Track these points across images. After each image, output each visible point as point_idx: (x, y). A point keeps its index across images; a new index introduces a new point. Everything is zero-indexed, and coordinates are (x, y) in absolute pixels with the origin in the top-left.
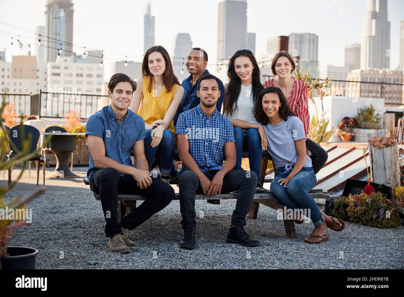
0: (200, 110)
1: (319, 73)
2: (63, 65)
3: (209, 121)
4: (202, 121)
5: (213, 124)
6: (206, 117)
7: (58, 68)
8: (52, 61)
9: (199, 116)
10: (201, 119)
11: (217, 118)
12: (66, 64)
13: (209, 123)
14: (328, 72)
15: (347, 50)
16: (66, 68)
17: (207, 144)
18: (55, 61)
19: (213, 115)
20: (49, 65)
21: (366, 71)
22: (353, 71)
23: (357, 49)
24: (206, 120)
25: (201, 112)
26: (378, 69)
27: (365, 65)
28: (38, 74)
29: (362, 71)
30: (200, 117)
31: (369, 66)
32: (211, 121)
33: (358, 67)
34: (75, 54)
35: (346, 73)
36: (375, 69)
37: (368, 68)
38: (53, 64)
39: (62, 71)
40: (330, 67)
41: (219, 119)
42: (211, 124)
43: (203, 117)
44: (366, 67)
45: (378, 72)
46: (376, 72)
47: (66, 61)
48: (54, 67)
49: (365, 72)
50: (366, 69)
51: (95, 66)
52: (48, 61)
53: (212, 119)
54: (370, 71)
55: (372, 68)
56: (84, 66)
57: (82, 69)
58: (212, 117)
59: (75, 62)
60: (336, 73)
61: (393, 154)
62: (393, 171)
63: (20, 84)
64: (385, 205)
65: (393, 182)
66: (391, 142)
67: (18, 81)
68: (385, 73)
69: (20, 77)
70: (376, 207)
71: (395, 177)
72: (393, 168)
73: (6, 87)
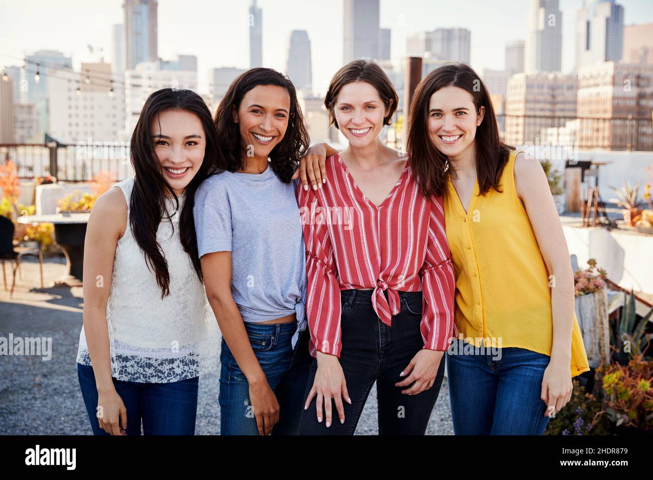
7: (140, 77)
12: (149, 72)
15: (508, 49)
16: (149, 77)
18: (135, 69)
20: (128, 74)
21: (532, 76)
22: (515, 76)
23: (520, 48)
26: (547, 73)
27: (531, 68)
28: (114, 85)
29: (527, 77)
31: (536, 69)
33: (521, 70)
34: (161, 60)
35: (506, 78)
36: (544, 73)
37: (535, 72)
38: (133, 72)
45: (547, 76)
46: (544, 77)
48: (134, 77)
50: (532, 73)
51: (186, 75)
52: (127, 69)
54: (538, 75)
55: (539, 71)
60: (495, 78)
61: (597, 306)
62: (598, 337)
63: (92, 99)
64: (584, 406)
65: (597, 355)
66: (595, 285)
67: (89, 95)
68: (556, 78)
69: (92, 90)
70: (567, 413)
71: (600, 347)
72: (598, 330)
73: (73, 103)
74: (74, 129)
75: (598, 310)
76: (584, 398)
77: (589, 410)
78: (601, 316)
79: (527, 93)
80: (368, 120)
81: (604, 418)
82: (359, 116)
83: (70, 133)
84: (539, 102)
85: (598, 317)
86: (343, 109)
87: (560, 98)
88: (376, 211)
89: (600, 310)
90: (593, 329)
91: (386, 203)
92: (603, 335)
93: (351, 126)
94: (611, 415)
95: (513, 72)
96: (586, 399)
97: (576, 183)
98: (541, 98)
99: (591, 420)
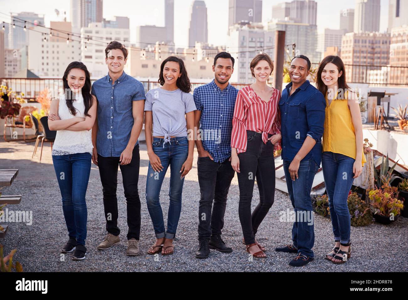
0: (214, 85)
1: (317, 35)
2: (94, 30)
3: (223, 94)
4: (217, 95)
5: (227, 97)
6: (220, 91)
7: (91, 32)
8: (85, 26)
9: (213, 91)
10: (215, 94)
11: (230, 91)
12: (97, 29)
13: (223, 97)
14: (326, 35)
16: (97, 32)
17: (221, 116)
18: (87, 27)
19: (227, 89)
20: (82, 30)
21: (359, 34)
22: (347, 34)
24: (220, 94)
25: (215, 87)
26: (369, 32)
27: (358, 29)
28: (73, 38)
29: (355, 34)
30: (215, 92)
31: (361, 30)
32: (225, 95)
33: (352, 30)
35: (341, 36)
36: (367, 32)
37: (361, 32)
38: (86, 29)
39: (93, 35)
40: (327, 30)
41: (232, 92)
42: (225, 97)
43: (218, 91)
44: (358, 30)
45: (369, 35)
46: (367, 35)
47: (97, 26)
48: (86, 32)
49: (357, 35)
50: (359, 32)
51: (122, 31)
52: (81, 26)
53: (226, 93)
54: (362, 34)
55: (363, 31)
56: (113, 30)
57: (111, 34)
58: (226, 91)
59: (105, 27)
60: (332, 35)
61: (368, 161)
62: (368, 175)
63: (58, 47)
64: (360, 206)
65: (368, 184)
66: (367, 150)
67: (56, 44)
68: (375, 36)
69: (58, 41)
70: (352, 208)
71: (369, 180)
72: (368, 172)
73: (45, 49)
74: (45, 67)
75: (368, 162)
76: (360, 203)
77: (363, 208)
78: (370, 166)
79: (355, 46)
80: (266, 73)
81: (369, 211)
82: (263, 71)
83: (43, 69)
84: (363, 52)
85: (368, 165)
86: (258, 69)
87: (377, 50)
88: (267, 104)
89: (369, 162)
90: (366, 171)
91: (269, 102)
92: (371, 174)
93: (260, 75)
94: (372, 210)
95: (346, 32)
96: (361, 203)
97: (374, 105)
98: (364, 49)
99: (363, 212)
